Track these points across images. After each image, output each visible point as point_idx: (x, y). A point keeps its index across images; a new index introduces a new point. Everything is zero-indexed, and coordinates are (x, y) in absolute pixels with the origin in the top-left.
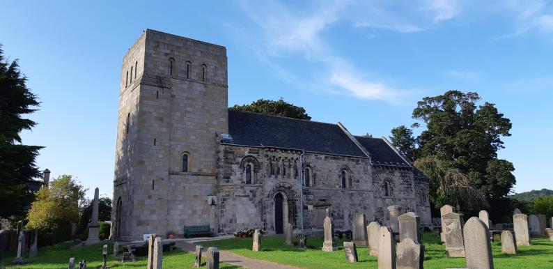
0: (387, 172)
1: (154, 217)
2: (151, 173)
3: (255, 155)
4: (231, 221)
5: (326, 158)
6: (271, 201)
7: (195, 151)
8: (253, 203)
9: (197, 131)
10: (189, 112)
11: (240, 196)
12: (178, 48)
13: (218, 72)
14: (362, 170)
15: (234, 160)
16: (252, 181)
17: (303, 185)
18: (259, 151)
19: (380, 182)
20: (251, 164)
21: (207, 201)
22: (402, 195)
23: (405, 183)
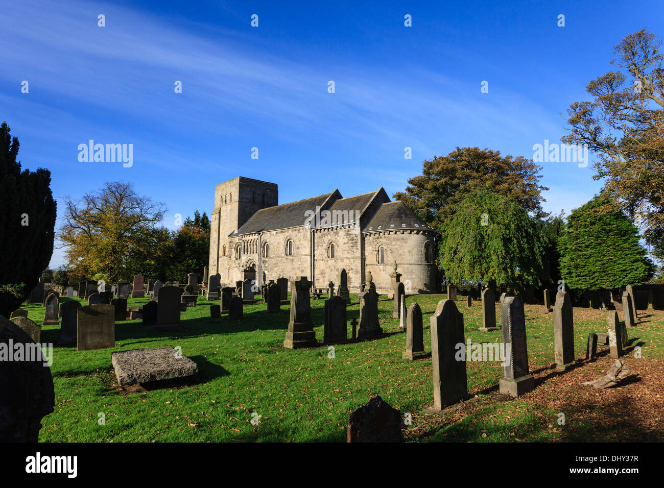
11: (234, 267)
13: (236, 194)
14: (302, 237)
15: (233, 246)
22: (346, 255)
23: (350, 242)
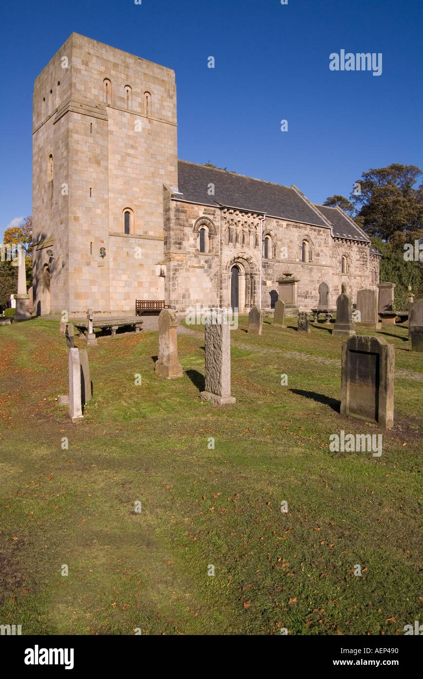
0: (346, 246)
1: (95, 289)
2: (88, 232)
3: (211, 217)
4: (184, 297)
5: (288, 225)
6: (228, 274)
7: (138, 207)
8: (208, 275)
9: (141, 181)
10: (129, 155)
11: (194, 267)
12: (116, 65)
13: (165, 104)
14: (323, 242)
15: (187, 221)
16: (207, 249)
17: (263, 256)
18: (215, 211)
19: (338, 257)
20: (205, 227)
21: (154, 272)
22: (358, 273)
23: (362, 259)
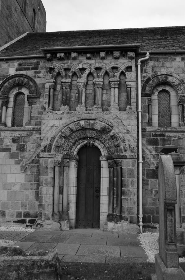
3: (31, 73)
8: (18, 163)
18: (38, 64)
